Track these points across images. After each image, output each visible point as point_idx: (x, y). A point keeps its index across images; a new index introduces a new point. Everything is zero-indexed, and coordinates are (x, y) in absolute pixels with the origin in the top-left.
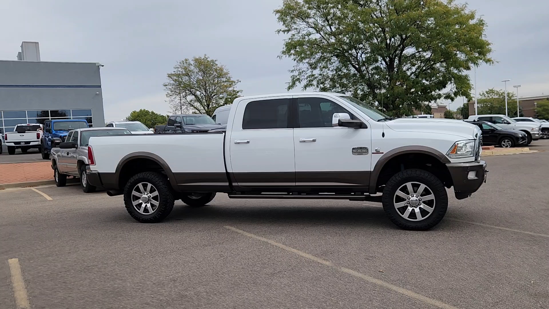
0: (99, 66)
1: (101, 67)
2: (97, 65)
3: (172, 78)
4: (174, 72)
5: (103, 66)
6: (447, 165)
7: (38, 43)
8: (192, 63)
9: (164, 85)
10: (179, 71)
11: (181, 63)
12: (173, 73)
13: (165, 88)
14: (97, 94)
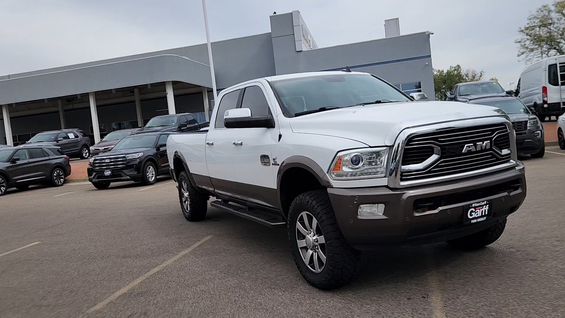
0: (429, 34)
1: (431, 35)
2: (427, 34)
3: (524, 33)
4: (528, 24)
5: (432, 34)
6: (329, 190)
7: (398, 19)
8: (553, 8)
9: (516, 42)
10: (534, 22)
11: (538, 12)
12: (527, 26)
13: (518, 45)
14: (426, 65)
